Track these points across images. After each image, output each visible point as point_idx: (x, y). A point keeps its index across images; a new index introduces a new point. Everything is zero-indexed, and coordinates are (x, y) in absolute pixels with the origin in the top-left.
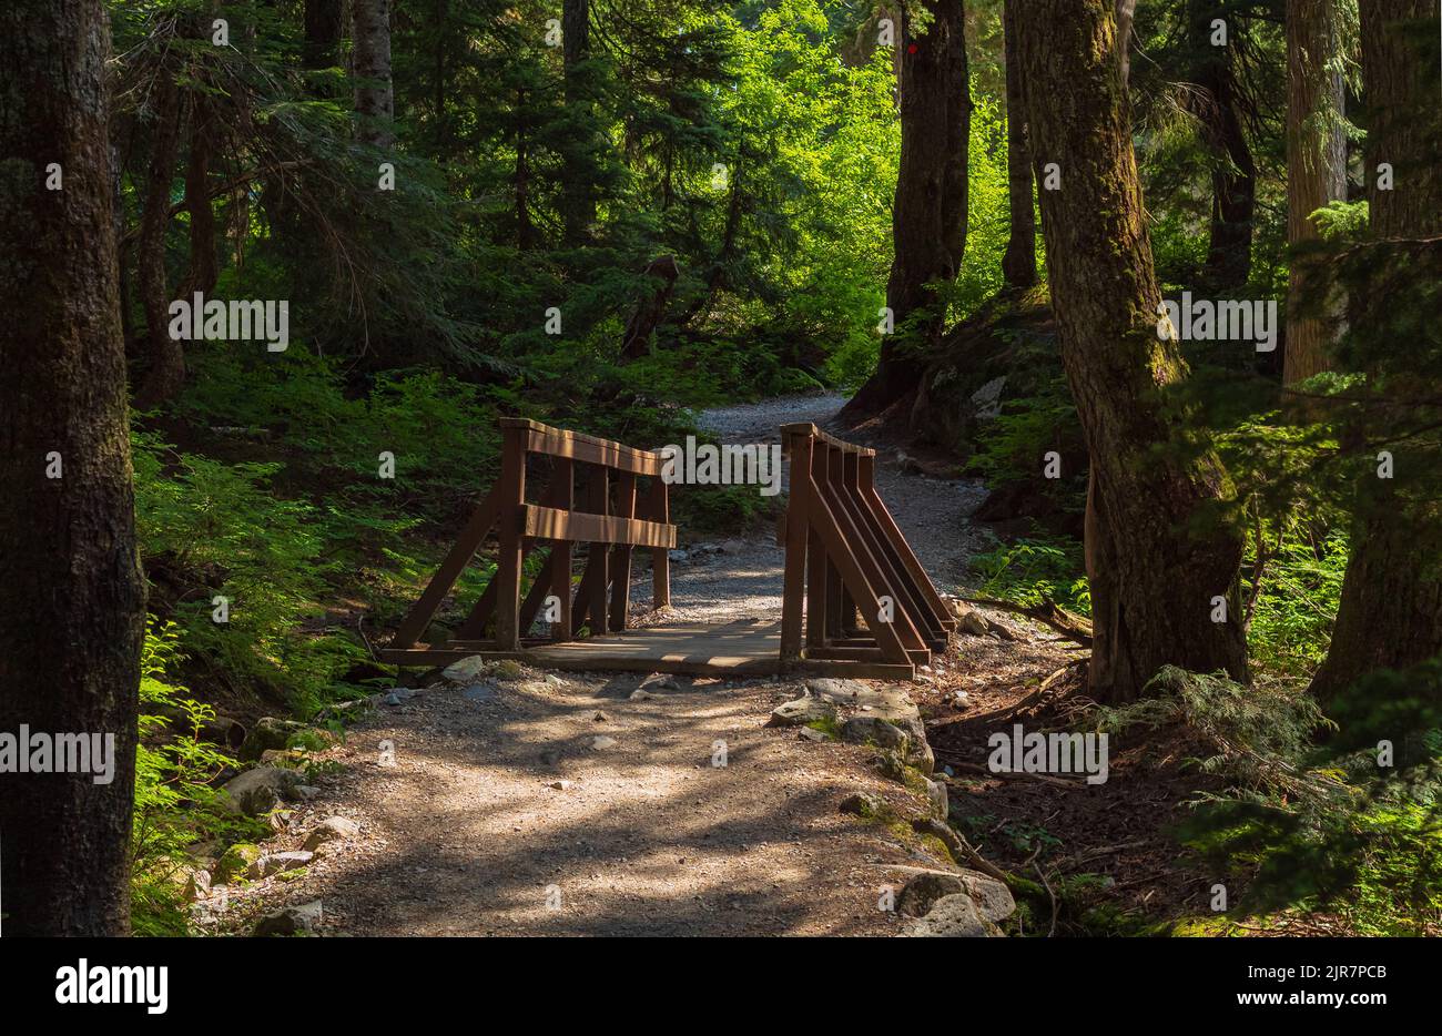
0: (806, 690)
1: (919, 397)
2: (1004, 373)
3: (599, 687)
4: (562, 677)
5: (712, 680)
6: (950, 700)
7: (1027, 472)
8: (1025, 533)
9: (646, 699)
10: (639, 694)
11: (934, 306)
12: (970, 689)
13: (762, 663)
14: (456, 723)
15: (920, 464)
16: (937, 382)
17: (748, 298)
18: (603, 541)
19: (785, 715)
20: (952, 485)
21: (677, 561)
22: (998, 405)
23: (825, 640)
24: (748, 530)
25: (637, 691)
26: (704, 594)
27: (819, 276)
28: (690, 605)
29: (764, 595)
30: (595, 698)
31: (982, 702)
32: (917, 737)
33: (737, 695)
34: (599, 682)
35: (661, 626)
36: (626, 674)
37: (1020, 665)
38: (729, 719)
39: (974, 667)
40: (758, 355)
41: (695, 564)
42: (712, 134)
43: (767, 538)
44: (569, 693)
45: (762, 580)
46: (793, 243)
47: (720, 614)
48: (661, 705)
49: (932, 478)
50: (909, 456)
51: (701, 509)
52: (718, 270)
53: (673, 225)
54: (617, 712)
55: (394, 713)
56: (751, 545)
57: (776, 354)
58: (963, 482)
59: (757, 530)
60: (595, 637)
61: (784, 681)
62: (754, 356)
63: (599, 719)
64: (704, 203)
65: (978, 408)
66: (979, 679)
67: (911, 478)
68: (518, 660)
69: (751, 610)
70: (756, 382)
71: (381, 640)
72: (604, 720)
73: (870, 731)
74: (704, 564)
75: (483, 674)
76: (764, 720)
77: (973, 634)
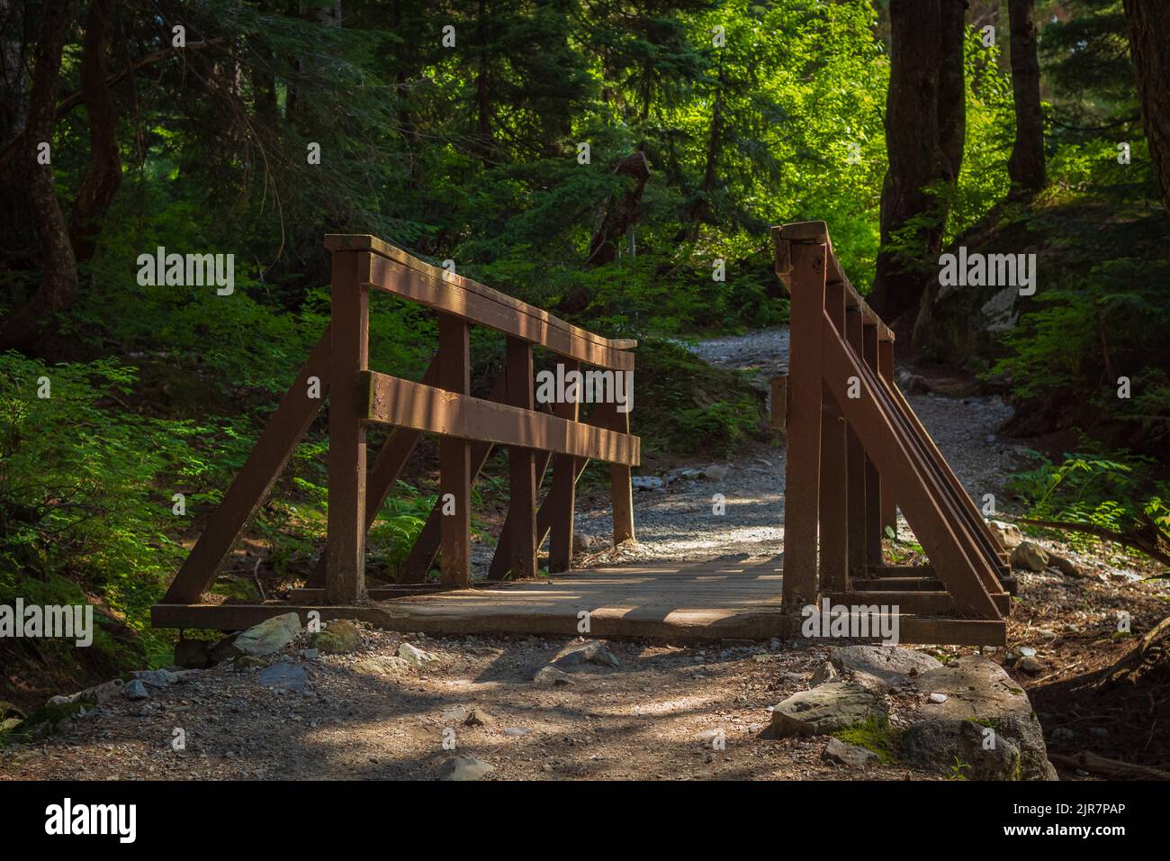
0: (830, 667)
1: (921, 313)
3: (486, 661)
4: (427, 648)
5: (671, 649)
6: (1015, 660)
7: (1067, 378)
8: (1075, 450)
9: (559, 684)
10: (549, 674)
11: (933, 213)
12: (1038, 642)
13: (752, 619)
14: (226, 731)
15: (927, 381)
17: (732, 232)
18: (523, 444)
19: (797, 716)
20: (966, 403)
21: (651, 490)
22: (1013, 316)
23: (848, 580)
24: (734, 453)
25: (546, 669)
26: (681, 526)
27: (804, 205)
28: (663, 539)
29: (755, 525)
30: (477, 680)
31: (1058, 664)
32: (1031, 750)
33: (717, 674)
34: (488, 653)
35: (619, 565)
36: (533, 640)
37: (1099, 611)
38: (699, 718)
40: (744, 288)
41: (672, 492)
42: (689, 61)
43: (758, 462)
44: (435, 674)
45: (752, 508)
46: (774, 173)
47: (699, 549)
48: (582, 693)
49: (942, 397)
50: (913, 373)
51: (678, 430)
52: (700, 201)
53: (647, 138)
54: (507, 706)
55: (131, 715)
56: (739, 469)
57: (763, 284)
58: (979, 400)
59: (745, 452)
60: (519, 581)
61: (791, 649)
62: (739, 287)
63: (472, 722)
64: (682, 136)
65: (989, 320)
66: (1048, 629)
67: (919, 397)
68: (361, 619)
69: (739, 543)
70: (742, 315)
71: (281, 588)
72: (480, 724)
73: (954, 745)
74: (682, 492)
75: (299, 644)
76: (758, 721)
77: (1029, 570)
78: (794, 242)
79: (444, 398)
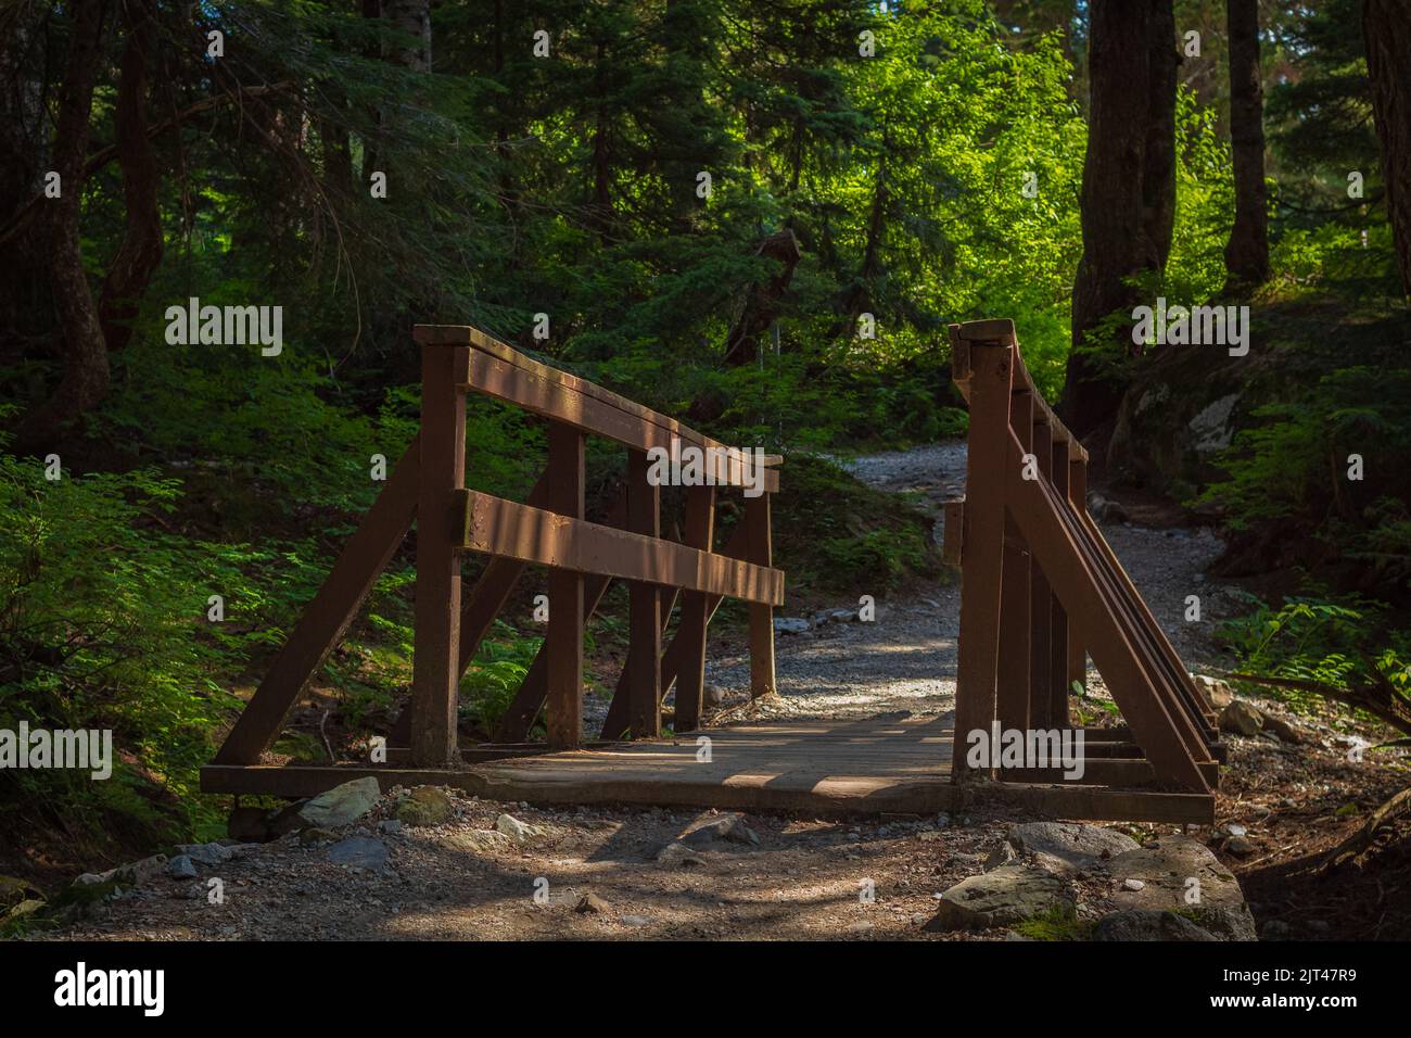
0: (1008, 847)
1: (1118, 427)
2: (1233, 389)
3: (601, 837)
4: (530, 820)
5: (820, 824)
6: (1222, 840)
7: (1289, 507)
8: (1297, 593)
9: (688, 865)
10: (677, 853)
12: (1249, 818)
13: (917, 790)
15: (1124, 509)
16: (1143, 404)
17: (896, 327)
18: (647, 578)
19: (968, 905)
20: (1169, 535)
22: (1226, 433)
24: (894, 591)
25: (673, 847)
26: (832, 677)
27: (982, 296)
28: (809, 693)
29: (919, 677)
30: (590, 859)
31: (1272, 845)
33: (874, 853)
34: (602, 827)
35: (757, 723)
36: (657, 812)
37: (1320, 783)
38: (852, 907)
39: (1247, 785)
40: (908, 393)
41: (820, 637)
42: (849, 121)
43: (922, 603)
44: (540, 851)
45: (915, 656)
46: (947, 258)
47: (852, 705)
48: (714, 875)
49: (1141, 527)
50: (1106, 499)
51: (829, 563)
52: (858, 290)
53: (797, 213)
54: (626, 890)
55: (175, 897)
56: (900, 610)
57: (931, 390)
58: (1185, 532)
59: (907, 591)
60: (639, 741)
61: (961, 826)
62: (901, 394)
63: (584, 909)
64: (839, 210)
65: (1198, 438)
66: (1260, 804)
67: (1114, 528)
68: (452, 786)
69: (899, 699)
70: (906, 426)
71: (353, 747)
72: (593, 911)
74: (833, 637)
75: (378, 814)
76: (923, 911)
77: (1240, 734)
78: (974, 343)
79: (554, 523)
